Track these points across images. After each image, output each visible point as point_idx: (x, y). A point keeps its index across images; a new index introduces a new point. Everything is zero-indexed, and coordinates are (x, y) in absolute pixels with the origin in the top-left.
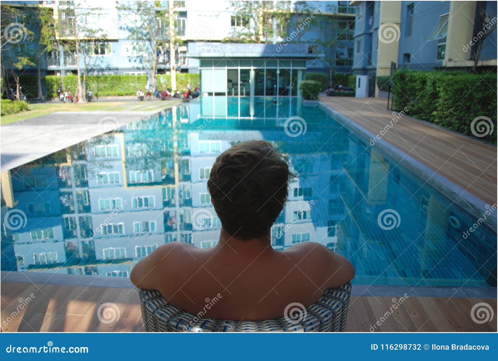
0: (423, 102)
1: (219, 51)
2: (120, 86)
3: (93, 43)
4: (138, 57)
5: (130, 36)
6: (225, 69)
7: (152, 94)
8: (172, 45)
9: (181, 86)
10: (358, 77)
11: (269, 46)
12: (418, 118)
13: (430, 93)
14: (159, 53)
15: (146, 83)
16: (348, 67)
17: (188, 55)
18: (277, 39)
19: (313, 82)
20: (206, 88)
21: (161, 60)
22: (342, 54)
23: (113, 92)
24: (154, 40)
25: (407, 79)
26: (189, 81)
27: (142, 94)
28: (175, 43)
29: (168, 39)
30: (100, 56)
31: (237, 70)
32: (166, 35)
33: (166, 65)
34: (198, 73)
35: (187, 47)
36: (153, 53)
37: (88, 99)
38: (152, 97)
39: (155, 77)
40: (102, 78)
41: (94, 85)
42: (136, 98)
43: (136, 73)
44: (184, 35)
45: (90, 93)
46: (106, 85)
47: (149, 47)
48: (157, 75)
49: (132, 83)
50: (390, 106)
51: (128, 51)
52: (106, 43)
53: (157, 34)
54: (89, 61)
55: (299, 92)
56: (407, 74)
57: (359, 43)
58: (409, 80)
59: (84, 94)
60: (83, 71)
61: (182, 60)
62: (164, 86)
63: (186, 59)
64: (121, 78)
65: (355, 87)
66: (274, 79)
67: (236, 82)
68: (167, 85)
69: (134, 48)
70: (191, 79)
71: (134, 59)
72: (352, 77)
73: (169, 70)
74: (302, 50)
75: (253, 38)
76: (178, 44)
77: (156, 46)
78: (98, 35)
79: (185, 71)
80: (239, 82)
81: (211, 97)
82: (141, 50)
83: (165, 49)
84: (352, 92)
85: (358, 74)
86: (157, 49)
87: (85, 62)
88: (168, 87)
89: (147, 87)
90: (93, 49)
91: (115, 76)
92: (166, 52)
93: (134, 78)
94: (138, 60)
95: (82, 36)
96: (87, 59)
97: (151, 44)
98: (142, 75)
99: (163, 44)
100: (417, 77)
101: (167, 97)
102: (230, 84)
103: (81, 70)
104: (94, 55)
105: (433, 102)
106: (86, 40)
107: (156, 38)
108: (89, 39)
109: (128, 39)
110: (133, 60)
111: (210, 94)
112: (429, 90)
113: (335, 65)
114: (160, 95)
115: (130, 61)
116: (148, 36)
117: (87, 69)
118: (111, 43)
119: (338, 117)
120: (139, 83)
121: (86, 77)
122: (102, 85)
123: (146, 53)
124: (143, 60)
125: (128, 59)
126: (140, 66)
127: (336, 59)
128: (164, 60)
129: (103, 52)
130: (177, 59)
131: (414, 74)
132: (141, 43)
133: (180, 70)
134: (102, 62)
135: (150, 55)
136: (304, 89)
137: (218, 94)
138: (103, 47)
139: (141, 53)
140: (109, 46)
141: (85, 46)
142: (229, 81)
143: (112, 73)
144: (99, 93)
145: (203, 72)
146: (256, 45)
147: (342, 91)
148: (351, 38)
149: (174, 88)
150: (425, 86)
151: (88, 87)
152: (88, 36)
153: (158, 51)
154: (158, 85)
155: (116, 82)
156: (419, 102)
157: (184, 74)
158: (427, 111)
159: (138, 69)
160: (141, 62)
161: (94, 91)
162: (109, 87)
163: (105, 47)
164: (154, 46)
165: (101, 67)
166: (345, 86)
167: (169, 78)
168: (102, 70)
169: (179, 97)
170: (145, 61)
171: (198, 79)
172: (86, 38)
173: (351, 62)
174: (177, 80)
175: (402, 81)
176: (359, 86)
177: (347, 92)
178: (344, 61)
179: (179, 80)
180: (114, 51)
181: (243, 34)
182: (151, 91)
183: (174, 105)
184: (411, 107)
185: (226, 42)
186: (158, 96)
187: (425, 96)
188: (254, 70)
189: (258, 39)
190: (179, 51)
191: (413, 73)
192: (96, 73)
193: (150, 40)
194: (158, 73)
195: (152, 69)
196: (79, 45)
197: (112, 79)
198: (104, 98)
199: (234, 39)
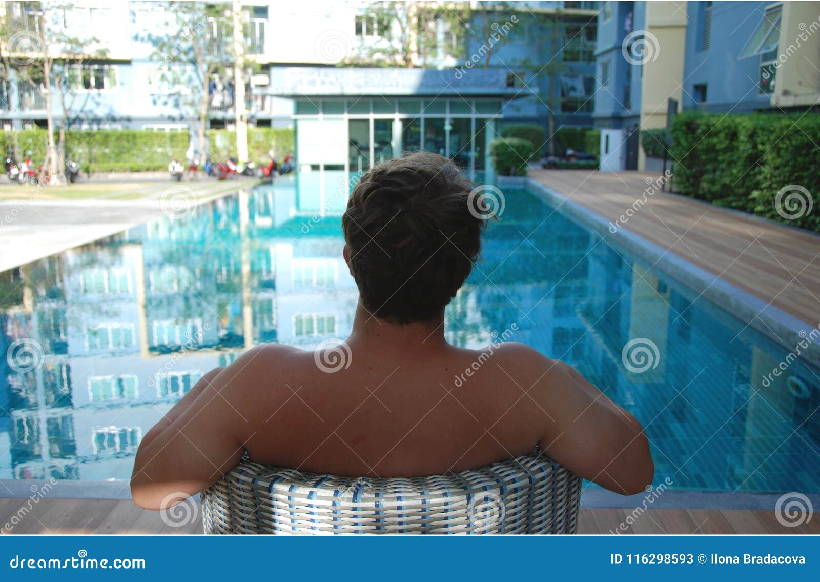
0: (732, 174)
1: (331, 83)
2: (135, 152)
3: (78, 67)
4: (170, 95)
5: (155, 53)
6: (343, 119)
7: (199, 168)
8: (238, 73)
9: (256, 153)
10: (604, 133)
11: (430, 73)
12: (724, 206)
13: (745, 155)
14: (212, 87)
15: (187, 147)
16: (585, 114)
17: (270, 90)
18: (445, 61)
19: (515, 141)
20: (305, 157)
21: (217, 102)
22: (573, 89)
23: (121, 164)
24: (204, 61)
25: (699, 131)
26: (273, 143)
27: (179, 169)
28: (245, 68)
29: (232, 60)
30: (94, 92)
31: (367, 121)
32: (226, 53)
33: (226, 111)
34: (290, 127)
35: (269, 76)
36: (200, 87)
37: (69, 177)
38: (200, 175)
39: (205, 136)
40: (98, 137)
41: (80, 150)
42: (167, 176)
43: (168, 127)
44: (261, 52)
45: (74, 165)
46: (107, 151)
47: (194, 76)
48: (209, 132)
49: (160, 146)
50: (667, 186)
51: (150, 83)
52: (106, 67)
53: (208, 51)
54: (72, 103)
55: (489, 162)
56: (699, 121)
57: (605, 66)
58: (704, 133)
59: (62, 168)
60: (59, 123)
61: (259, 102)
62: (224, 153)
63: (268, 99)
64: (138, 136)
65: (599, 153)
66: (440, 139)
67: (364, 145)
68: (229, 151)
69: (163, 77)
70: (277, 139)
71: (164, 99)
72: (594, 133)
73: (233, 121)
74: (493, 80)
75: (399, 59)
76: (250, 71)
77: (208, 75)
78: (90, 51)
79: (264, 123)
80: (372, 145)
81: (315, 173)
82: (176, 81)
83: (226, 81)
84: (592, 162)
85: (605, 127)
86: (210, 80)
87: (63, 104)
88: (232, 155)
89: (190, 154)
90: (80, 79)
91: (126, 132)
92: (227, 85)
93: (163, 136)
94: (171, 102)
95: (56, 51)
96: (68, 99)
97: (196, 71)
98: (180, 131)
99: (221, 71)
100: (719, 126)
101: (230, 175)
102: (355, 148)
103: (55, 119)
104: (80, 89)
105: (752, 173)
106: (64, 60)
107: (208, 58)
108: (72, 57)
109: (151, 59)
110: (160, 102)
111: (315, 167)
112: (744, 150)
113: (558, 112)
114: (216, 170)
115: (155, 102)
116: (191, 55)
117: (68, 119)
118: (115, 67)
119: (565, 206)
120: (173, 146)
121: (65, 135)
122: (96, 151)
123: (187, 87)
124: (181, 102)
125: (151, 99)
126: (175, 113)
127: (560, 99)
128: (223, 103)
129: (100, 85)
130: (249, 101)
131: (714, 120)
132: (176, 67)
133: (255, 121)
134: (98, 104)
135: (196, 91)
136: (498, 155)
137: (329, 168)
138: (99, 75)
139: (177, 88)
140: (112, 73)
141: (62, 72)
142: (352, 143)
143: (119, 127)
144: (93, 166)
145: (301, 125)
146: (405, 71)
147: (573, 161)
148: (591, 57)
149: (243, 157)
150: (735, 144)
151: (70, 155)
152: (69, 53)
153: (212, 84)
154: (212, 150)
155: (125, 144)
156: (724, 174)
157: (263, 130)
158: (741, 191)
159: (172, 119)
160: (177, 105)
161: (82, 161)
162: (113, 156)
163: (105, 75)
164: (204, 74)
165: (96, 116)
166: (579, 150)
167: (233, 138)
168: (98, 121)
169: (253, 175)
170: (186, 104)
171: (291, 140)
172: (64, 56)
173: (590, 106)
174: (249, 141)
175: (690, 136)
176: (607, 151)
177: (583, 162)
178: (576, 102)
179: (253, 143)
180: (122, 84)
181: (378, 51)
182: (197, 162)
183: (243, 191)
184: (709, 185)
185: (345, 66)
186: (211, 173)
187: (735, 163)
188: (402, 120)
189: (407, 60)
190: (252, 85)
191: (712, 119)
192: (85, 127)
193: (194, 62)
194: (211, 128)
195: (199, 119)
196: (52, 70)
197: (120, 137)
198: (102, 176)
199: (361, 62)
